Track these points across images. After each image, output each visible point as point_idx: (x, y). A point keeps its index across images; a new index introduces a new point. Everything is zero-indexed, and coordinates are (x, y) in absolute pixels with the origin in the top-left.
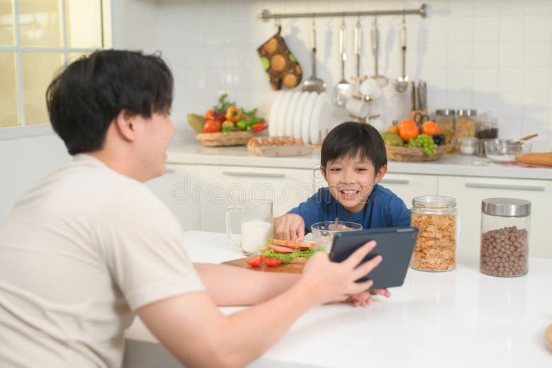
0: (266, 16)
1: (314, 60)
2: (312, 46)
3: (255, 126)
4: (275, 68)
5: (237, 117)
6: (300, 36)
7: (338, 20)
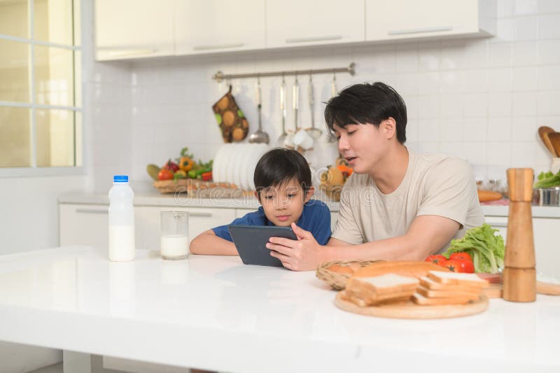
0: (219, 77)
1: (260, 116)
2: (258, 103)
3: (204, 175)
4: (226, 123)
5: (188, 167)
6: (248, 95)
7: (280, 79)
